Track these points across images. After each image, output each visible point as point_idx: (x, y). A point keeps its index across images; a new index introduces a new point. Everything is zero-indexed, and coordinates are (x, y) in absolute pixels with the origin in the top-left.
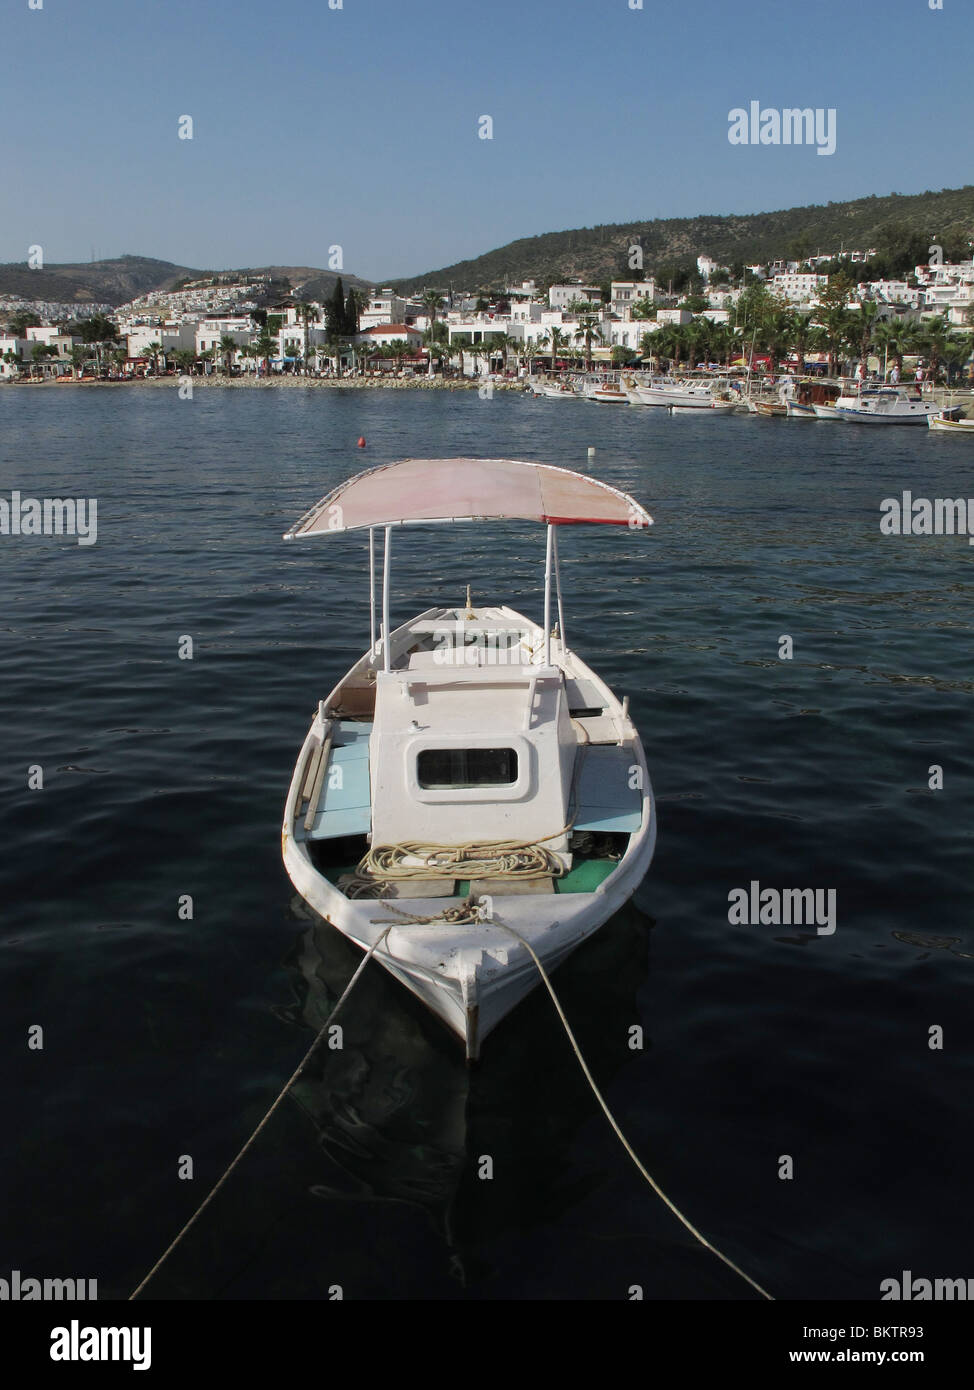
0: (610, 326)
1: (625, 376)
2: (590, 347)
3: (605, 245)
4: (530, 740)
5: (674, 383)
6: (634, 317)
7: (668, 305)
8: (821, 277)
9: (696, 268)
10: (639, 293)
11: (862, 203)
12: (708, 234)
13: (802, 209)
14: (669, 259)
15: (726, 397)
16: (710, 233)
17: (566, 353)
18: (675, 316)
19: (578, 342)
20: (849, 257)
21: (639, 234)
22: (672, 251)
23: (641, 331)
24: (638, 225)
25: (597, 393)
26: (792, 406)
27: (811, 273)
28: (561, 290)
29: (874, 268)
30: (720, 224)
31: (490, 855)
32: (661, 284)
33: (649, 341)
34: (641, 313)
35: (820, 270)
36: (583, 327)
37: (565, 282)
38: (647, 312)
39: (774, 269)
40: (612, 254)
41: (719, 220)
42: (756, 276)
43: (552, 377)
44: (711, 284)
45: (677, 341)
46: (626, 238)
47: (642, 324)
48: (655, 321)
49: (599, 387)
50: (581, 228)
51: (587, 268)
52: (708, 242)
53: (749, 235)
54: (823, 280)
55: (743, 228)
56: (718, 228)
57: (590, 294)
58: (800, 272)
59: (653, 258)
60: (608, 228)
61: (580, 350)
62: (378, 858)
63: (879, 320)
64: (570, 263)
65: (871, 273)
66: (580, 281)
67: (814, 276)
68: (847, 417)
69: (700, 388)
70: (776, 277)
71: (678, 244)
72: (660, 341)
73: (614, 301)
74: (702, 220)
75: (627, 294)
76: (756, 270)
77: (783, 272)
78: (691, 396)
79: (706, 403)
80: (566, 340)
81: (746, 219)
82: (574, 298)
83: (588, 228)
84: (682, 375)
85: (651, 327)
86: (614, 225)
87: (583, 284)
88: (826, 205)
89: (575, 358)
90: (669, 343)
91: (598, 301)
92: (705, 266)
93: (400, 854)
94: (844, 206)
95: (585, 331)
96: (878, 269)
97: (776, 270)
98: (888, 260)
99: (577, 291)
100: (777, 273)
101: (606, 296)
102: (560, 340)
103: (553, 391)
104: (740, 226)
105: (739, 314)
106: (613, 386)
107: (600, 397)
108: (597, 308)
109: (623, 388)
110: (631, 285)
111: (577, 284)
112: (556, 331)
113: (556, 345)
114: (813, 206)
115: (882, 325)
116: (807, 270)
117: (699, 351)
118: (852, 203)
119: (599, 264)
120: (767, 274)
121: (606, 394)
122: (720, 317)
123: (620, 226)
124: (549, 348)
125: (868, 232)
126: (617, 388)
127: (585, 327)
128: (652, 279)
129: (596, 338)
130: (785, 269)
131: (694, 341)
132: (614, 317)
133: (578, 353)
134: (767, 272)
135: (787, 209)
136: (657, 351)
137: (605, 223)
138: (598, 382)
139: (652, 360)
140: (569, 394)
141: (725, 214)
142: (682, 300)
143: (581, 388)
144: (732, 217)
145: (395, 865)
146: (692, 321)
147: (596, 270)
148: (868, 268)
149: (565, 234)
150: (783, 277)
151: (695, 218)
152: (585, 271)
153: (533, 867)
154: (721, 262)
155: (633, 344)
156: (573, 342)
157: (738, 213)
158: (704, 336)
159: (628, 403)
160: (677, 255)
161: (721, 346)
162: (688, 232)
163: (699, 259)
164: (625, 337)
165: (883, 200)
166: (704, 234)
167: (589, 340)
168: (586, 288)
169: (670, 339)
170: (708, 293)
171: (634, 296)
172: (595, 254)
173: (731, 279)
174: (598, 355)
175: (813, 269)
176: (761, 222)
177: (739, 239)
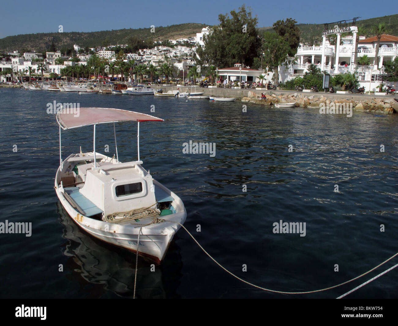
0: (49, 66)
1: (58, 82)
2: (43, 73)
3: (41, 39)
4: (145, 179)
5: (74, 85)
6: (56, 64)
7: (67, 60)
8: (113, 52)
9: (74, 48)
10: (56, 56)
11: (122, 30)
12: (75, 38)
13: (104, 31)
14: (63, 45)
15: (92, 88)
16: (76, 37)
17: (34, 75)
18: (70, 63)
19: (38, 72)
20: (120, 46)
21: (52, 36)
22: (64, 43)
23: (59, 68)
24: (52, 34)
25: (49, 88)
26: (113, 91)
27: (109, 51)
28: (28, 54)
29: (128, 49)
30: (79, 35)
31: (140, 212)
32: (63, 53)
33: (63, 71)
34: (58, 62)
35: (112, 50)
36: (39, 67)
37: (29, 52)
38: (60, 62)
39: (98, 49)
40: (43, 42)
41: (78, 33)
42: (93, 51)
43: (30, 83)
44: (79, 53)
45: (73, 72)
46: (48, 38)
47: (60, 66)
48: (64, 65)
49: (49, 86)
50: (32, 33)
51: (35, 47)
52: (75, 40)
53: (88, 38)
54: (113, 53)
55: (86, 36)
56: (78, 36)
57: (39, 56)
58: (106, 50)
59: (58, 44)
60: (41, 34)
61: (39, 74)
62: (109, 218)
63: (135, 65)
64: (29, 45)
65: (127, 51)
66: (35, 51)
67: (111, 52)
68: (129, 93)
69: (83, 86)
70: (99, 52)
71: (66, 41)
72: (67, 71)
73: (48, 58)
74: (73, 33)
75: (52, 56)
76: (92, 49)
77: (101, 50)
78: (81, 88)
79: (85, 90)
80: (34, 70)
81: (87, 33)
82: (33, 57)
83: (34, 34)
84: (77, 82)
85: (63, 67)
86: (43, 33)
87: (36, 52)
88: (111, 30)
89: (38, 76)
90: (70, 72)
91: (42, 58)
92: (76, 48)
93: (114, 216)
94: (116, 31)
95: (41, 68)
96: (129, 50)
97: (99, 49)
98: (132, 47)
99: (34, 55)
100: (99, 50)
101: (45, 57)
102: (32, 71)
103: (32, 88)
104: (85, 36)
105: (91, 63)
106: (54, 85)
107: (50, 89)
108: (43, 61)
109: (58, 86)
110: (53, 53)
111: (33, 52)
112: (30, 68)
113: (30, 72)
114: (107, 31)
115: (136, 66)
116: (108, 50)
117: (80, 74)
118: (119, 30)
119: (39, 46)
120: (96, 51)
121: (52, 88)
122: (85, 63)
123: (46, 33)
124: (28, 73)
125: (124, 39)
126: (56, 86)
127: (40, 66)
128: (59, 51)
129: (44, 70)
130: (102, 49)
131: (78, 71)
132: (49, 63)
133: (38, 75)
134: (96, 50)
135: (100, 31)
136: (66, 74)
137: (40, 33)
138: (48, 84)
139: (64, 77)
140: (38, 89)
141: (80, 32)
142: (70, 58)
143: (42, 87)
144: (82, 33)
145: (114, 219)
146: (76, 65)
147: (38, 48)
148: (126, 50)
149: (26, 35)
150: (101, 52)
151: (71, 33)
152: (34, 48)
153: (152, 213)
154: (81, 46)
155: (57, 72)
156: (36, 71)
157: (84, 32)
158: (81, 70)
159: (60, 91)
160: (66, 44)
161: (88, 73)
162: (69, 37)
163: (74, 46)
164: (54, 70)
165: (127, 30)
166: (74, 38)
167: (42, 71)
168: (37, 54)
169: (70, 71)
170: (79, 56)
171: (54, 56)
172: (38, 42)
173: (85, 52)
174: (46, 76)
175: (110, 49)
176: (91, 35)
177: (85, 39)
